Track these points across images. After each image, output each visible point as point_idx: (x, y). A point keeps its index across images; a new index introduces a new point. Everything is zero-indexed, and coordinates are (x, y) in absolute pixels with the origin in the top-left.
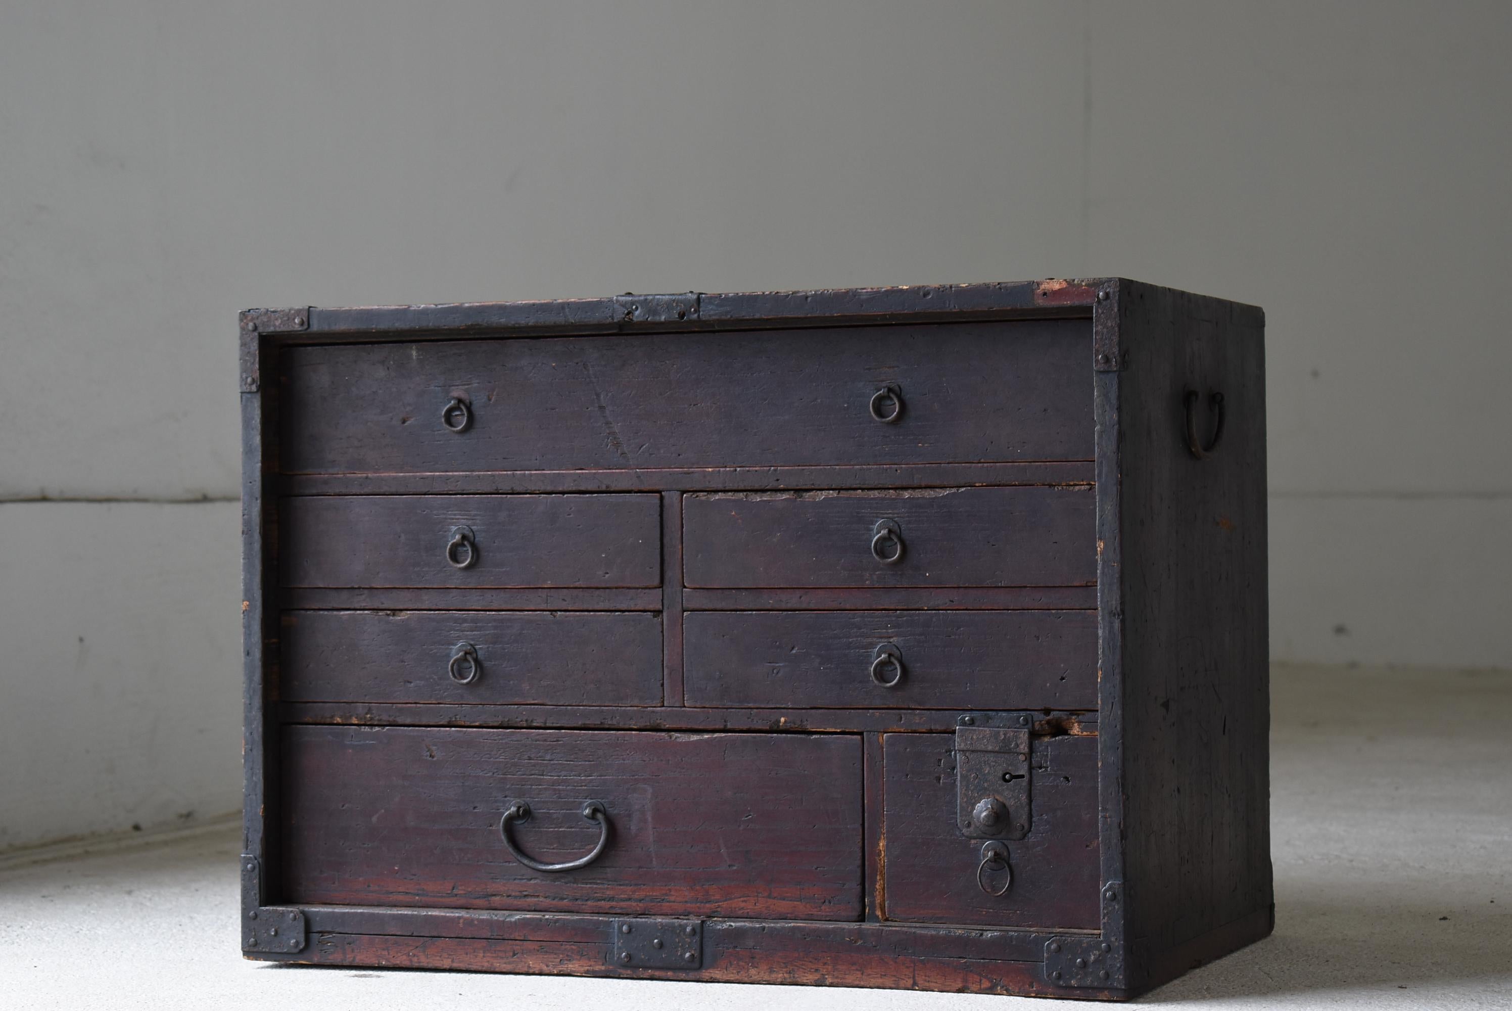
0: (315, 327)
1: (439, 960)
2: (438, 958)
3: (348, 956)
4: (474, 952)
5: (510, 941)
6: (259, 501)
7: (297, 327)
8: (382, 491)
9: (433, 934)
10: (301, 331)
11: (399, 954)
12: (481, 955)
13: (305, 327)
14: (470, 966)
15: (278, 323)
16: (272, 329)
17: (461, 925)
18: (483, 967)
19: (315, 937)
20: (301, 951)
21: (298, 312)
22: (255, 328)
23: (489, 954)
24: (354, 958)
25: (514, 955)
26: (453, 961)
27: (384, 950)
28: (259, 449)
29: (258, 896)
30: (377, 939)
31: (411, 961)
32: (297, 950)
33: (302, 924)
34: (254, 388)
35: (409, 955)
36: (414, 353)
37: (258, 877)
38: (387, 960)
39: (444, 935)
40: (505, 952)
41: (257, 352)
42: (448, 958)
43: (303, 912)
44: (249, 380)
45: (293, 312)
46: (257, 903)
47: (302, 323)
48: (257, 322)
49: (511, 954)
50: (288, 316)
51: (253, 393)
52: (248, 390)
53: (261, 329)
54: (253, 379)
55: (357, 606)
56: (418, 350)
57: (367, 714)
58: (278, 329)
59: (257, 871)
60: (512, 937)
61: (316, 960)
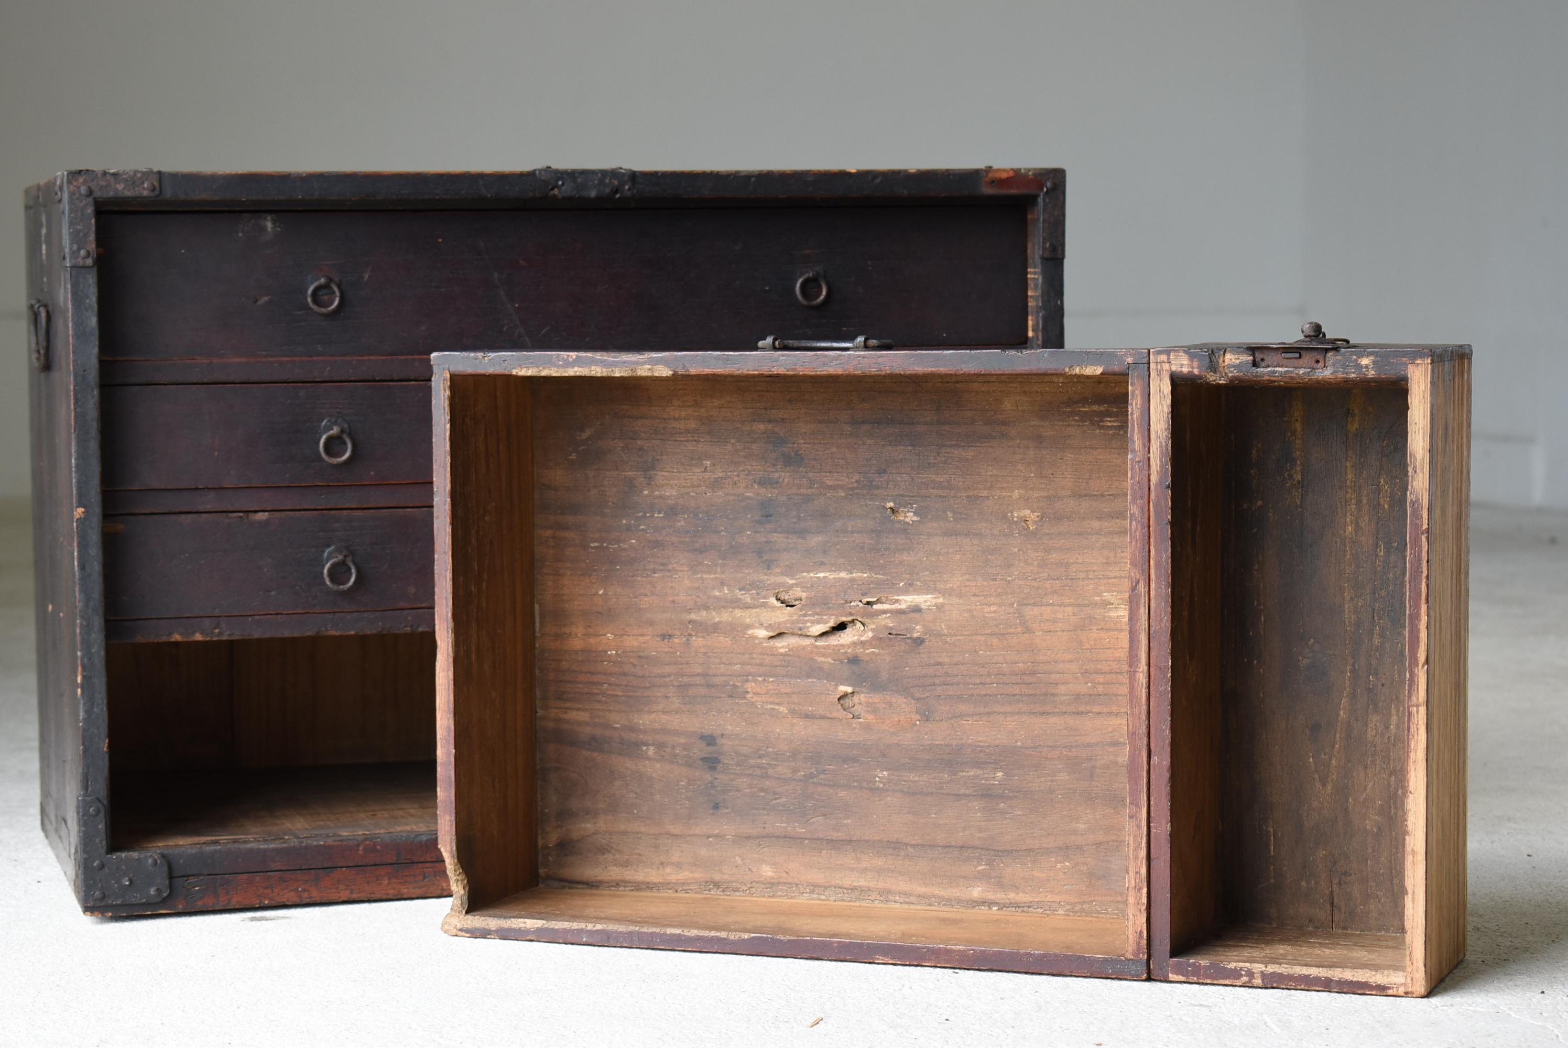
0: (168, 194)
1: (335, 893)
2: (334, 890)
3: (221, 900)
4: (377, 880)
5: (420, 865)
6: (96, 392)
7: (145, 193)
8: (230, 379)
9: (326, 865)
10: (151, 197)
11: (286, 891)
12: (386, 882)
13: (157, 192)
14: (372, 896)
15: (120, 187)
16: (111, 194)
17: (361, 852)
18: (388, 894)
19: (178, 882)
20: (164, 899)
21: (147, 174)
22: (90, 192)
23: (395, 880)
24: (229, 900)
25: (425, 878)
26: (352, 892)
27: (266, 888)
28: (96, 332)
29: (104, 843)
30: (258, 878)
31: (300, 897)
32: (159, 900)
33: (166, 868)
34: (89, 262)
35: (298, 891)
36: (269, 225)
37: (104, 821)
38: (271, 899)
39: (340, 865)
40: (414, 876)
41: (93, 221)
42: (346, 889)
43: (163, 856)
44: (83, 253)
45: (139, 175)
46: (103, 851)
47: (153, 190)
48: (93, 185)
49: (421, 878)
50: (133, 179)
51: (88, 267)
52: (81, 264)
53: (98, 194)
54: (88, 252)
55: (201, 508)
56: (274, 222)
57: (215, 628)
58: (120, 194)
59: (102, 814)
60: (422, 859)
61: (180, 908)
